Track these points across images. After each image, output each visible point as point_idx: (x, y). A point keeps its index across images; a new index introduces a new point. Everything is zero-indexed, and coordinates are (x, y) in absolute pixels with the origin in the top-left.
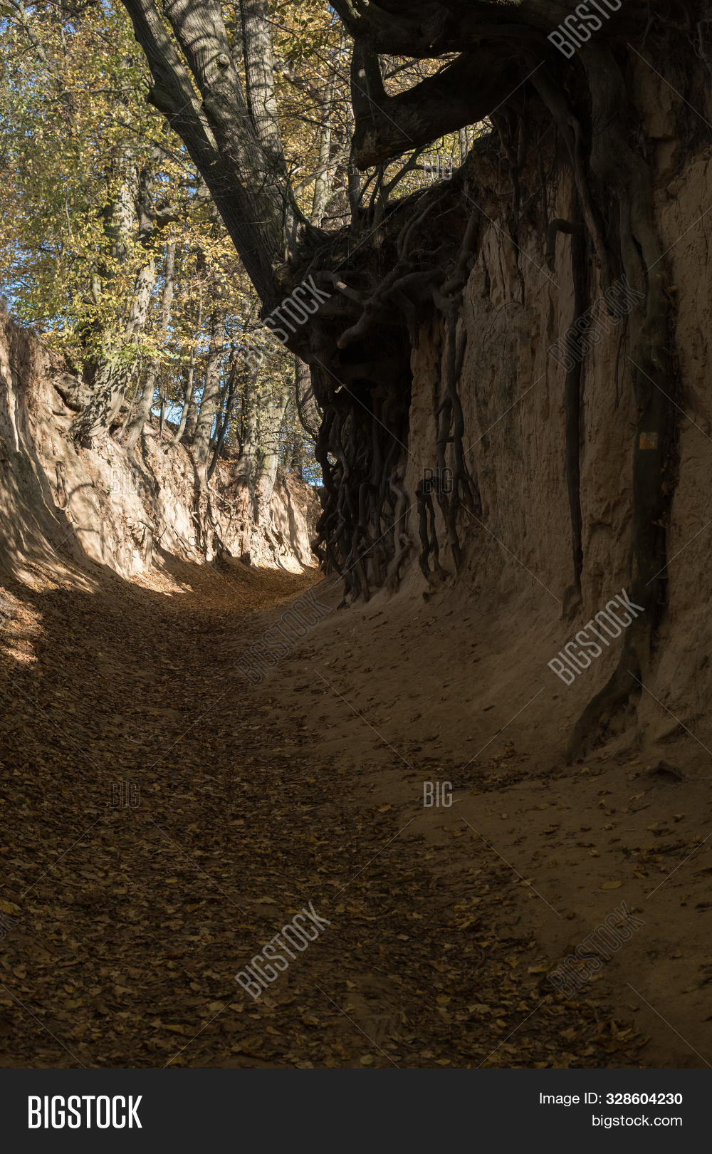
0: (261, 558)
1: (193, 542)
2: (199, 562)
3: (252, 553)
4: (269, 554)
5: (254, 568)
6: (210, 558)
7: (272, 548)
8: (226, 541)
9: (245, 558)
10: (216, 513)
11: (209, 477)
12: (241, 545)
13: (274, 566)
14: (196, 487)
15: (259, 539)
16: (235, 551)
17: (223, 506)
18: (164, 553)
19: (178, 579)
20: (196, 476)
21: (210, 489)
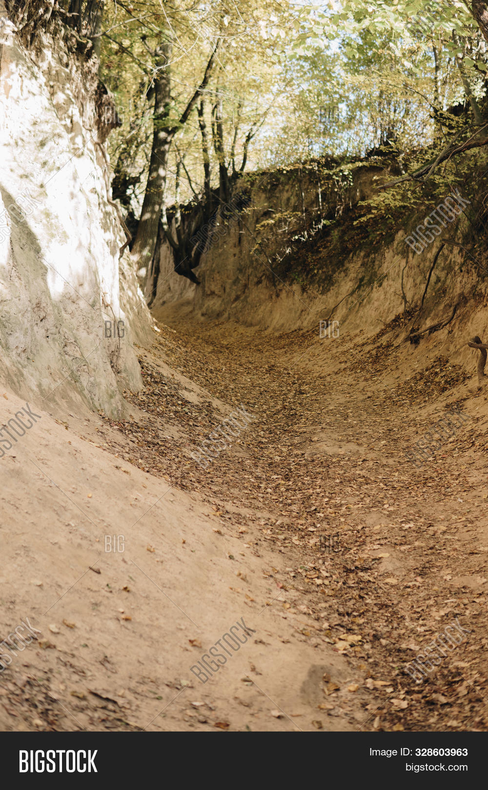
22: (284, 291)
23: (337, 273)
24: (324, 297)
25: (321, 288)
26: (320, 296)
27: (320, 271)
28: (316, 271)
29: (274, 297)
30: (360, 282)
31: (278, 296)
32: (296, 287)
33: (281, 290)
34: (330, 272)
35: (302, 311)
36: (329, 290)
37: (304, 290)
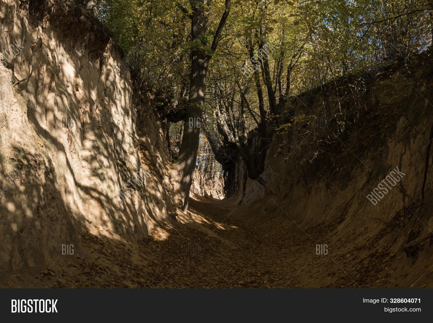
0: (215, 196)
1: (200, 192)
2: (201, 196)
3: (213, 195)
4: (217, 196)
5: (213, 198)
6: (203, 195)
7: (218, 194)
8: (207, 192)
9: (211, 196)
10: (205, 185)
11: (204, 178)
12: (211, 193)
13: (218, 199)
14: (201, 180)
15: (215, 192)
16: (209, 194)
17: (206, 184)
18: (195, 194)
19: (198, 198)
20: (201, 177)
21: (203, 180)
22: (313, 189)
23: (354, 170)
24: (344, 192)
25: (341, 184)
26: (340, 192)
27: (341, 169)
28: (337, 169)
29: (307, 194)
30: (370, 176)
31: (309, 193)
32: (322, 185)
33: (311, 188)
34: (349, 169)
35: (327, 206)
36: (347, 186)
37: (328, 187)
